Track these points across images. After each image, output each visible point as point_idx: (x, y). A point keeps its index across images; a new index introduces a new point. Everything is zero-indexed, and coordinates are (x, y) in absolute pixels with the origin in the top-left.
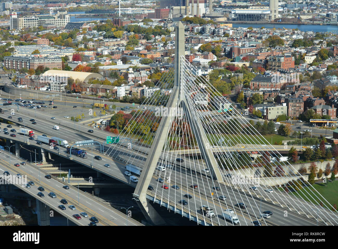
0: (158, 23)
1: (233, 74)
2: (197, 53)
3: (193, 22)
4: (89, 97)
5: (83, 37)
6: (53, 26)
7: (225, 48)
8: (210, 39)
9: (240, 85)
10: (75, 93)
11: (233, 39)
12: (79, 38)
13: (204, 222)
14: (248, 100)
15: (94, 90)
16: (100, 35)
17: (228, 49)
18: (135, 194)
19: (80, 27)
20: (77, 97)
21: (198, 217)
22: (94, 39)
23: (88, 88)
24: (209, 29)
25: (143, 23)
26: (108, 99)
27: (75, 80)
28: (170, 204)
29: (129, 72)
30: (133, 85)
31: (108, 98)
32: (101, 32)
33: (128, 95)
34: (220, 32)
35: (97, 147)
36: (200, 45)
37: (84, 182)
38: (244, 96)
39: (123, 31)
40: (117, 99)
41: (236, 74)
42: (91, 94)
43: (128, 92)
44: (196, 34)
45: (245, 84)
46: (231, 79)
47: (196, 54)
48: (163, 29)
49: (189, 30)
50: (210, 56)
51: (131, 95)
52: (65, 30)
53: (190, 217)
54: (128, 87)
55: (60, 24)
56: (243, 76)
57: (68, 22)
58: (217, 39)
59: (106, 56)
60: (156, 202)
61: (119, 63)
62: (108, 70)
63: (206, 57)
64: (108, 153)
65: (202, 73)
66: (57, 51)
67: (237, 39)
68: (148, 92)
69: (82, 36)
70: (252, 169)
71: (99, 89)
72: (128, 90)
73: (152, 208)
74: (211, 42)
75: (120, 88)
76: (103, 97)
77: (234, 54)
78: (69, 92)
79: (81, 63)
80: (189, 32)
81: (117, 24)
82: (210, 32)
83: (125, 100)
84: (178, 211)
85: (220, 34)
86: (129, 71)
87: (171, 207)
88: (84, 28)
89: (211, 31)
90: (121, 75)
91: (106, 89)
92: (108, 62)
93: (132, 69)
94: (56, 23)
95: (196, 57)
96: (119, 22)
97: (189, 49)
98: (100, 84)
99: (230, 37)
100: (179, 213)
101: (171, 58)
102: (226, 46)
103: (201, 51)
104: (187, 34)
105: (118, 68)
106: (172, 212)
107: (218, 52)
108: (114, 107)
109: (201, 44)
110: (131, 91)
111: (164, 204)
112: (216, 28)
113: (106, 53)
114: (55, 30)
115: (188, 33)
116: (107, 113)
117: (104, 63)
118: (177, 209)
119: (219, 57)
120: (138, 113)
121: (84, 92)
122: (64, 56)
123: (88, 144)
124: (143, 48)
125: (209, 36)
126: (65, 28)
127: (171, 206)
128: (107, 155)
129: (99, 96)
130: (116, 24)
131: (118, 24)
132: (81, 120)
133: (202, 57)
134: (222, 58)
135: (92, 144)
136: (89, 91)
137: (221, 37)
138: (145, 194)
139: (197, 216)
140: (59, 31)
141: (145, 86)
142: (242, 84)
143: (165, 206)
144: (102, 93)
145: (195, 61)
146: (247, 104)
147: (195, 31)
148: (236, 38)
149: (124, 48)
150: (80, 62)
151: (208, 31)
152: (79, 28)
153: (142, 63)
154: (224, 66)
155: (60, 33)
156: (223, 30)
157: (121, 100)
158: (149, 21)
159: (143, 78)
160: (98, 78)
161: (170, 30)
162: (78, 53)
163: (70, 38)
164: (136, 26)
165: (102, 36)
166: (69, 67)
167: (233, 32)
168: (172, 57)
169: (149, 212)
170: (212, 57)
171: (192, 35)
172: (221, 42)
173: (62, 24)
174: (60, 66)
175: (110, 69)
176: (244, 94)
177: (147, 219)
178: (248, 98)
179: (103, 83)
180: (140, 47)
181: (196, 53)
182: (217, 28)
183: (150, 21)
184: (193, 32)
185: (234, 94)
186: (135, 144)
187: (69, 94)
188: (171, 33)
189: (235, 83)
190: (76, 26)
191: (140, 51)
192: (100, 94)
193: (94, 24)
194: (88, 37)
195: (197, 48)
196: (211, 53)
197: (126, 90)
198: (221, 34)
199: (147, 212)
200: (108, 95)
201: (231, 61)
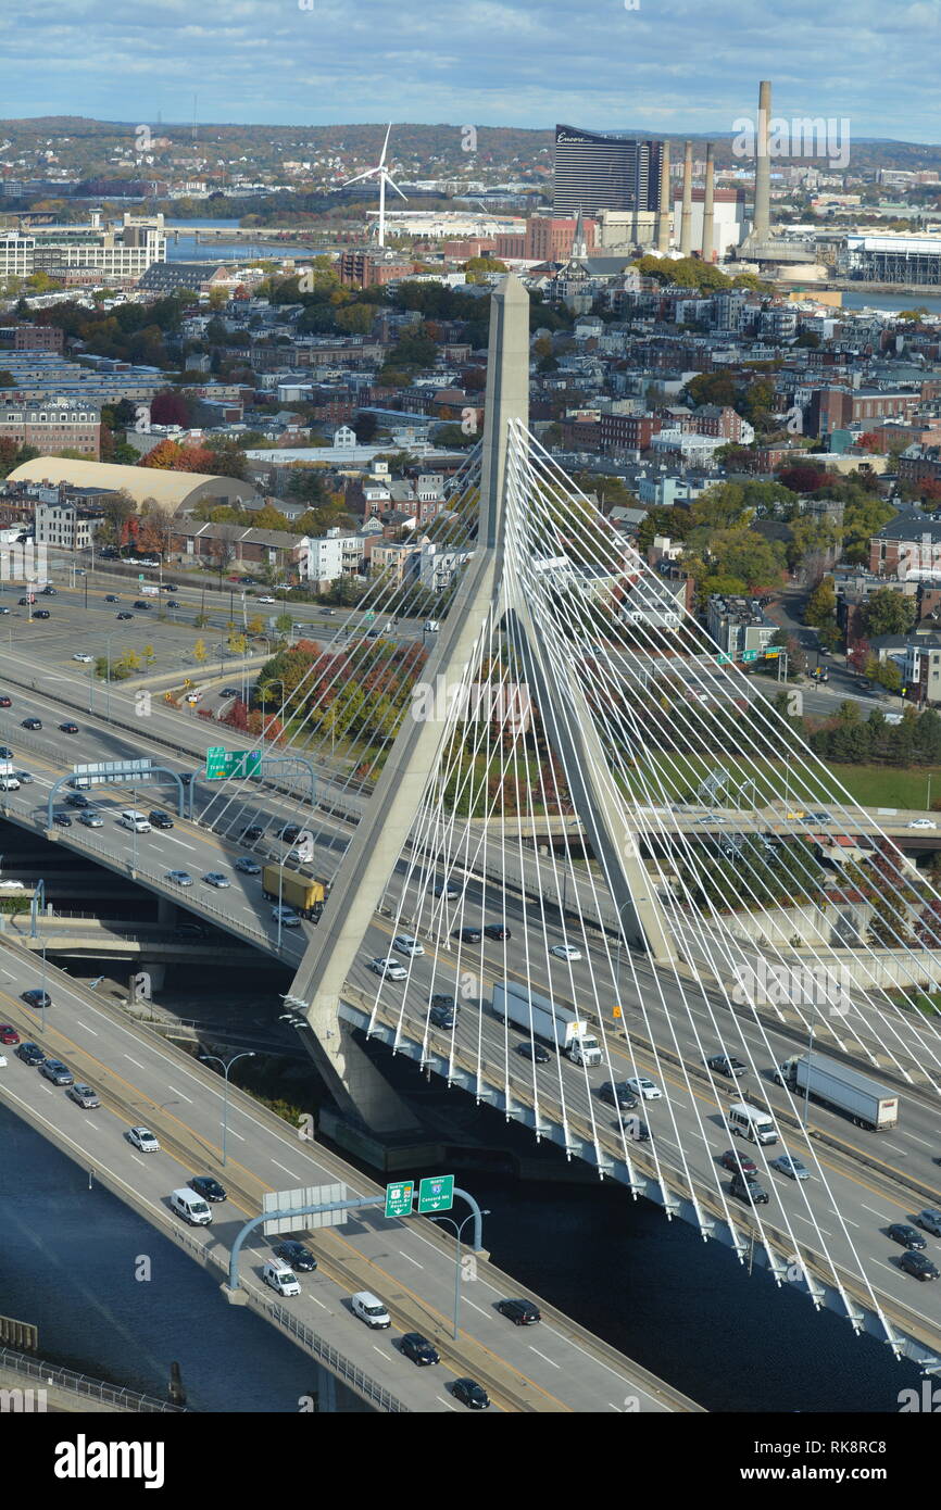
0: (525, 279)
1: (802, 503)
2: (676, 410)
3: (673, 280)
4: (191, 577)
5: (209, 325)
6: (90, 273)
7: (793, 395)
8: (732, 355)
9: (828, 552)
10: (137, 559)
11: (830, 358)
12: (191, 329)
13: (563, 1129)
14: (850, 615)
15: (215, 549)
16: (283, 319)
17: (805, 398)
18: (293, 998)
19: (203, 283)
20: (142, 576)
21: (541, 1107)
22: (253, 334)
23: (192, 538)
24: (735, 312)
25: (464, 275)
26: (268, 589)
27: (139, 504)
28: (433, 1048)
29: (371, 476)
30: (375, 532)
31: (271, 585)
32: (287, 307)
33: (353, 573)
34: (783, 326)
35: (169, 791)
36: (688, 376)
37: (96, 938)
38: (839, 597)
39: (378, 307)
40: (307, 590)
41: (815, 504)
42: (201, 564)
43: (354, 563)
44: (682, 330)
45: (848, 549)
46: (790, 526)
47: (667, 415)
48: (545, 302)
49: (652, 314)
50: (726, 422)
51: (368, 575)
52: (137, 294)
53: (509, 1106)
54: (354, 543)
55: (122, 267)
56: (846, 513)
57: (157, 258)
58: (763, 353)
59: (293, 407)
60: (379, 1037)
61: (341, 440)
62: (287, 467)
63: (708, 429)
64: (208, 819)
65: (680, 494)
66: (90, 378)
67: (849, 359)
68: (435, 565)
69: (204, 321)
70: (824, 911)
71: (235, 543)
72: (354, 556)
73: (363, 1060)
74: (737, 367)
75: (323, 543)
76: (247, 579)
77: (826, 421)
78: (110, 555)
79: (181, 434)
80: (652, 320)
81: (355, 278)
82: (742, 323)
83: (339, 596)
84: (462, 1077)
85: (783, 334)
86: (373, 473)
87: (434, 1061)
88: (217, 288)
89: (746, 320)
90: (337, 491)
91: (264, 549)
92: (295, 434)
93: (386, 465)
94: (109, 262)
95: (669, 424)
96: (366, 268)
97: (643, 391)
98: (242, 525)
99: (821, 347)
100: (465, 1086)
101: (562, 426)
102: (795, 383)
103: (690, 400)
104: (645, 329)
105: (331, 460)
106: (440, 1079)
107: (762, 408)
108: (286, 623)
109: (695, 374)
110: (368, 560)
111: (407, 1045)
112: (765, 308)
113: (292, 392)
114: (96, 290)
115: (648, 325)
116: (256, 645)
117: (278, 437)
118: (459, 1069)
119: (765, 430)
120: (378, 652)
121: (173, 555)
122: (118, 400)
123: (128, 777)
124: (451, 379)
125: (735, 339)
126: (140, 286)
127: (434, 1055)
128: (203, 825)
129: (231, 576)
130: (351, 275)
131: (360, 276)
132: (141, 673)
133: (691, 429)
134: (773, 436)
135: (146, 776)
136: (195, 552)
137: (786, 345)
138: (335, 1000)
139: (536, 1105)
140: (112, 296)
141: (426, 539)
142: (839, 550)
143: (412, 1056)
144: (248, 563)
145: (662, 445)
146: (845, 634)
147: (680, 319)
148: (846, 354)
149: (370, 375)
150: (177, 428)
151: (732, 321)
152: (199, 288)
153: (436, 444)
154: (778, 469)
155: (118, 303)
156: (794, 316)
157: (323, 595)
158: (489, 268)
159: (425, 507)
160: (239, 498)
161: (573, 308)
162: (178, 390)
163: (156, 326)
164: (435, 287)
165: (287, 322)
166: (130, 447)
167: (835, 326)
168: (566, 423)
169: (347, 1077)
170: (735, 427)
171: (666, 333)
172: (779, 365)
173: (130, 267)
174: (90, 444)
175: (294, 463)
176: (840, 589)
177: (341, 1104)
178: (852, 610)
179: (251, 520)
180: (441, 373)
181: (670, 409)
182: (772, 306)
183: (496, 270)
184: (668, 321)
185: (802, 589)
186: (333, 785)
187: (111, 563)
188: (577, 321)
189: (805, 539)
190: (186, 279)
191: (435, 393)
192: (241, 566)
193: (260, 271)
194: (231, 326)
195: (673, 387)
196: (730, 413)
197: (346, 555)
198: (787, 334)
199: (341, 1076)
200: (269, 570)
201: (814, 450)
